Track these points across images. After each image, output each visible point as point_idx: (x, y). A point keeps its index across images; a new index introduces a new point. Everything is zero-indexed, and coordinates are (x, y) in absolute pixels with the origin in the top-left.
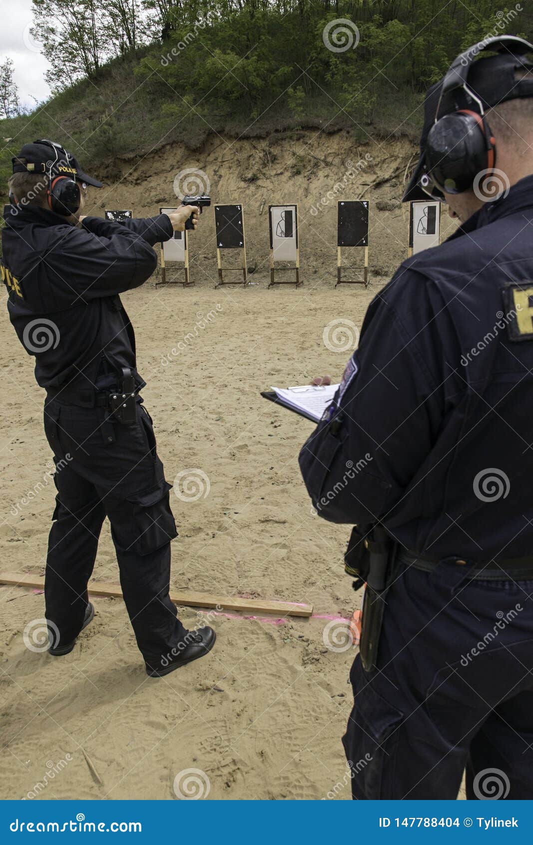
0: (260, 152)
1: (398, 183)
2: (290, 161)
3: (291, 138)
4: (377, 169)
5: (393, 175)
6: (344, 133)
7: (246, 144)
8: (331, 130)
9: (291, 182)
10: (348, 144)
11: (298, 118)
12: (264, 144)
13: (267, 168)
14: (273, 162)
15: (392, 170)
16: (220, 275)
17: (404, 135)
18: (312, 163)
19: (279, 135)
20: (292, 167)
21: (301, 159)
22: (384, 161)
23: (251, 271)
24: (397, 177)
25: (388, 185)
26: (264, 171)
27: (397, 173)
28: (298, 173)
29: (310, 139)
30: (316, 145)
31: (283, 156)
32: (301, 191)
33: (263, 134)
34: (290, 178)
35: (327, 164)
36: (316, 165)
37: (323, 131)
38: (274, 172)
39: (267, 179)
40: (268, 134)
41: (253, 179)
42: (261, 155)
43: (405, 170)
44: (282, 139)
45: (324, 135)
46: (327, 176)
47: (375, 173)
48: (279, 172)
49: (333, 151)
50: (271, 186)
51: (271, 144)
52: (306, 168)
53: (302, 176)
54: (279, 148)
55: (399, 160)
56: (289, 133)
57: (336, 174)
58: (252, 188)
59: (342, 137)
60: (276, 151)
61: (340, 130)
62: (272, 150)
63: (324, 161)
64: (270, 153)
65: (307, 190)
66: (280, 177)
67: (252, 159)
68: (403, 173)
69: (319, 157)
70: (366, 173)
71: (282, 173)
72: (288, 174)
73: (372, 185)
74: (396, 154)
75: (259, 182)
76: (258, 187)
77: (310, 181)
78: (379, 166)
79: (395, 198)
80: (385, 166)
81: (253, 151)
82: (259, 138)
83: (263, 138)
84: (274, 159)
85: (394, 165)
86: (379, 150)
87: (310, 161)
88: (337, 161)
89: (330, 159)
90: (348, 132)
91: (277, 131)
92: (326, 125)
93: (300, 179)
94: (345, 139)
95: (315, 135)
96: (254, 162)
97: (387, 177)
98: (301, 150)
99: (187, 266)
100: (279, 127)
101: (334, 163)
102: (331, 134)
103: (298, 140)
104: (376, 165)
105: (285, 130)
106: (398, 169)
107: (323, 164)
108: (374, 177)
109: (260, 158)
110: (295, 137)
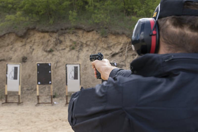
0: (54, 39)
1: (123, 55)
2: (68, 43)
3: (69, 33)
4: (112, 48)
5: (120, 51)
6: (95, 32)
7: (47, 35)
8: (89, 30)
9: (70, 53)
10: (97, 37)
11: (73, 24)
12: (55, 35)
13: (57, 46)
14: (60, 43)
15: (119, 49)
16: (38, 99)
17: (123, 34)
18: (80, 45)
19: (63, 31)
20: (70, 46)
21: (75, 43)
22: (114, 45)
23: (54, 97)
24: (122, 52)
25: (118, 55)
26: (56, 47)
27: (122, 50)
28: (73, 49)
29: (78, 34)
30: (81, 36)
31: (65, 41)
32: (75, 57)
33: (55, 30)
34: (69, 51)
35: (87, 45)
36: (82, 45)
37: (84, 30)
38: (61, 48)
39: (58, 51)
40: (57, 31)
41: (51, 51)
42: (55, 40)
43: (126, 49)
44: (65, 33)
45: (85, 32)
46: (88, 51)
47: (111, 50)
48: (64, 48)
49: (90, 39)
50: (60, 55)
51: (60, 35)
52: (77, 47)
53: (75, 50)
54: (63, 37)
55: (122, 45)
56: (68, 31)
57: (92, 50)
58: (50, 55)
59: (94, 33)
60: (62, 38)
61: (93, 30)
62: (60, 38)
63: (86, 44)
64: (59, 39)
65: (78, 57)
66: (64, 51)
67: (49, 42)
68: (125, 50)
69: (83, 42)
70: (107, 50)
71: (65, 49)
72: (68, 49)
73: (110, 55)
74: (120, 42)
75: (54, 53)
76: (53, 55)
77: (79, 52)
78: (113, 47)
79: (122, 62)
80: (115, 47)
81: (50, 38)
82: (53, 32)
83: (56, 32)
84: (61, 42)
85: (120, 47)
86: (112, 40)
87: (78, 43)
88: (92, 44)
89: (88, 43)
90: (97, 31)
91: (62, 29)
92: (85, 27)
93: (74, 52)
94: (95, 34)
95: (80, 32)
96: (51, 43)
97: (117, 51)
98: (74, 39)
99: (20, 94)
100: (63, 28)
101: (90, 45)
102: (88, 32)
103: (73, 33)
104: (111, 46)
105: (66, 29)
106: (122, 48)
107: (85, 46)
108: (111, 52)
109: (54, 41)
110: (71, 32)
